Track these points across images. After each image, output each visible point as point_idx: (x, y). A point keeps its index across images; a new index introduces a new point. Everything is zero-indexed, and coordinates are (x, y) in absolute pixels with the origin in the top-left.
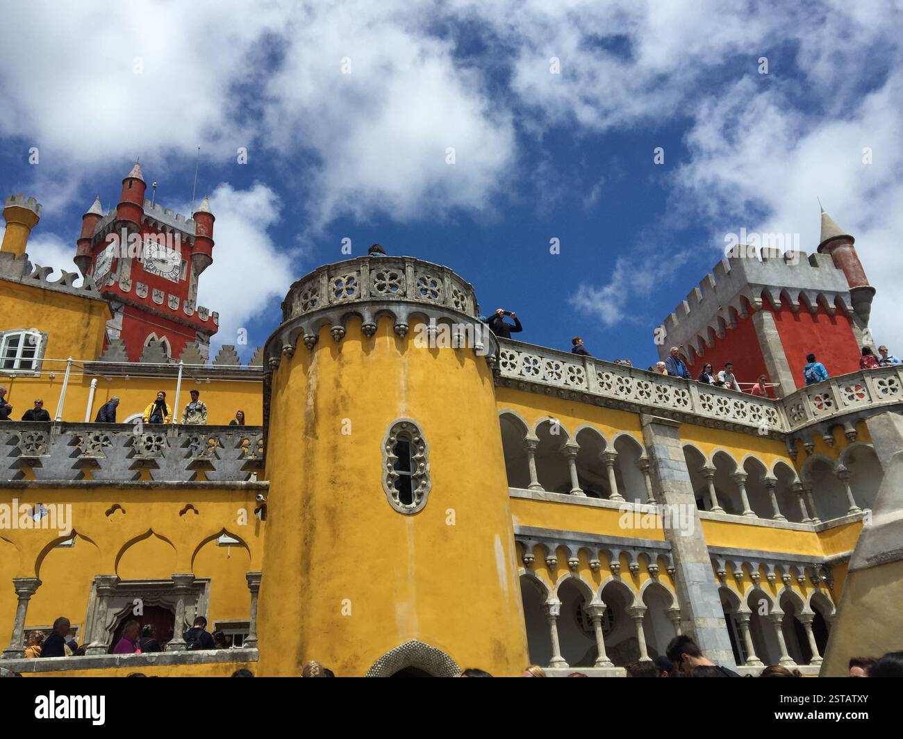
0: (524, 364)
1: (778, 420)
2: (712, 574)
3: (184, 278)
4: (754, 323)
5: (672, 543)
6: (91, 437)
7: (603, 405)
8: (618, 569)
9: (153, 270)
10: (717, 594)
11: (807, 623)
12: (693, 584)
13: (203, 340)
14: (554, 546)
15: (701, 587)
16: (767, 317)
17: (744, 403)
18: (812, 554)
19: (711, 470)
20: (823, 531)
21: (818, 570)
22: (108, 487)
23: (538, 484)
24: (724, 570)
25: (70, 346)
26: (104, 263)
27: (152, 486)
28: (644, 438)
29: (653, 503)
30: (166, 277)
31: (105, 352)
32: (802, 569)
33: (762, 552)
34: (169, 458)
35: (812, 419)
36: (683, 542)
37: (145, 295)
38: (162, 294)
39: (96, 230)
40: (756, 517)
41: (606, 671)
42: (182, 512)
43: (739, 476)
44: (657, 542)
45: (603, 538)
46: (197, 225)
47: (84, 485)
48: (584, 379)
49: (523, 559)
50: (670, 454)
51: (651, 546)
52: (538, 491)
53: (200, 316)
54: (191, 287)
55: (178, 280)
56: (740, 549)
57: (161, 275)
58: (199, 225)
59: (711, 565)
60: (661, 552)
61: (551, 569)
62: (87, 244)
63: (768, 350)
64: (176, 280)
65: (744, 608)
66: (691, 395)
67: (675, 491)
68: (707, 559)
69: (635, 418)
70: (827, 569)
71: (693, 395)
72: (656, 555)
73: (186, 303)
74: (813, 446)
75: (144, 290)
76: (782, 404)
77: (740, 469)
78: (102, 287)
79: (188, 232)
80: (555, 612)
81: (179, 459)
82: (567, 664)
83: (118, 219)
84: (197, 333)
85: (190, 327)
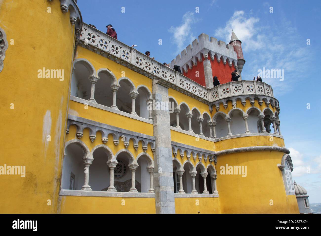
0: (100, 42)
1: (208, 97)
2: (171, 153)
4: (204, 64)
5: (156, 137)
7: (136, 71)
8: (128, 146)
10: (172, 162)
11: (205, 177)
12: (162, 157)
14: (95, 130)
15: (165, 158)
16: (209, 62)
17: (196, 87)
18: (211, 150)
19: (179, 110)
20: (216, 142)
21: (212, 157)
23: (94, 99)
24: (176, 152)
28: (152, 90)
29: (151, 119)
32: (207, 156)
33: (193, 147)
35: (221, 97)
36: (161, 137)
40: (193, 133)
41: (111, 193)
43: (189, 115)
44: (150, 136)
45: (123, 130)
48: (129, 58)
49: (76, 134)
50: (162, 99)
51: (146, 138)
52: (93, 102)
56: (185, 145)
59: (171, 149)
60: (150, 141)
61: (92, 141)
63: (207, 75)
65: (182, 169)
66: (176, 78)
67: (161, 115)
68: (171, 146)
69: (150, 80)
70: (216, 157)
71: (177, 78)
72: (148, 142)
74: (219, 108)
76: (210, 91)
77: (190, 112)
80: (90, 162)
82: (91, 189)
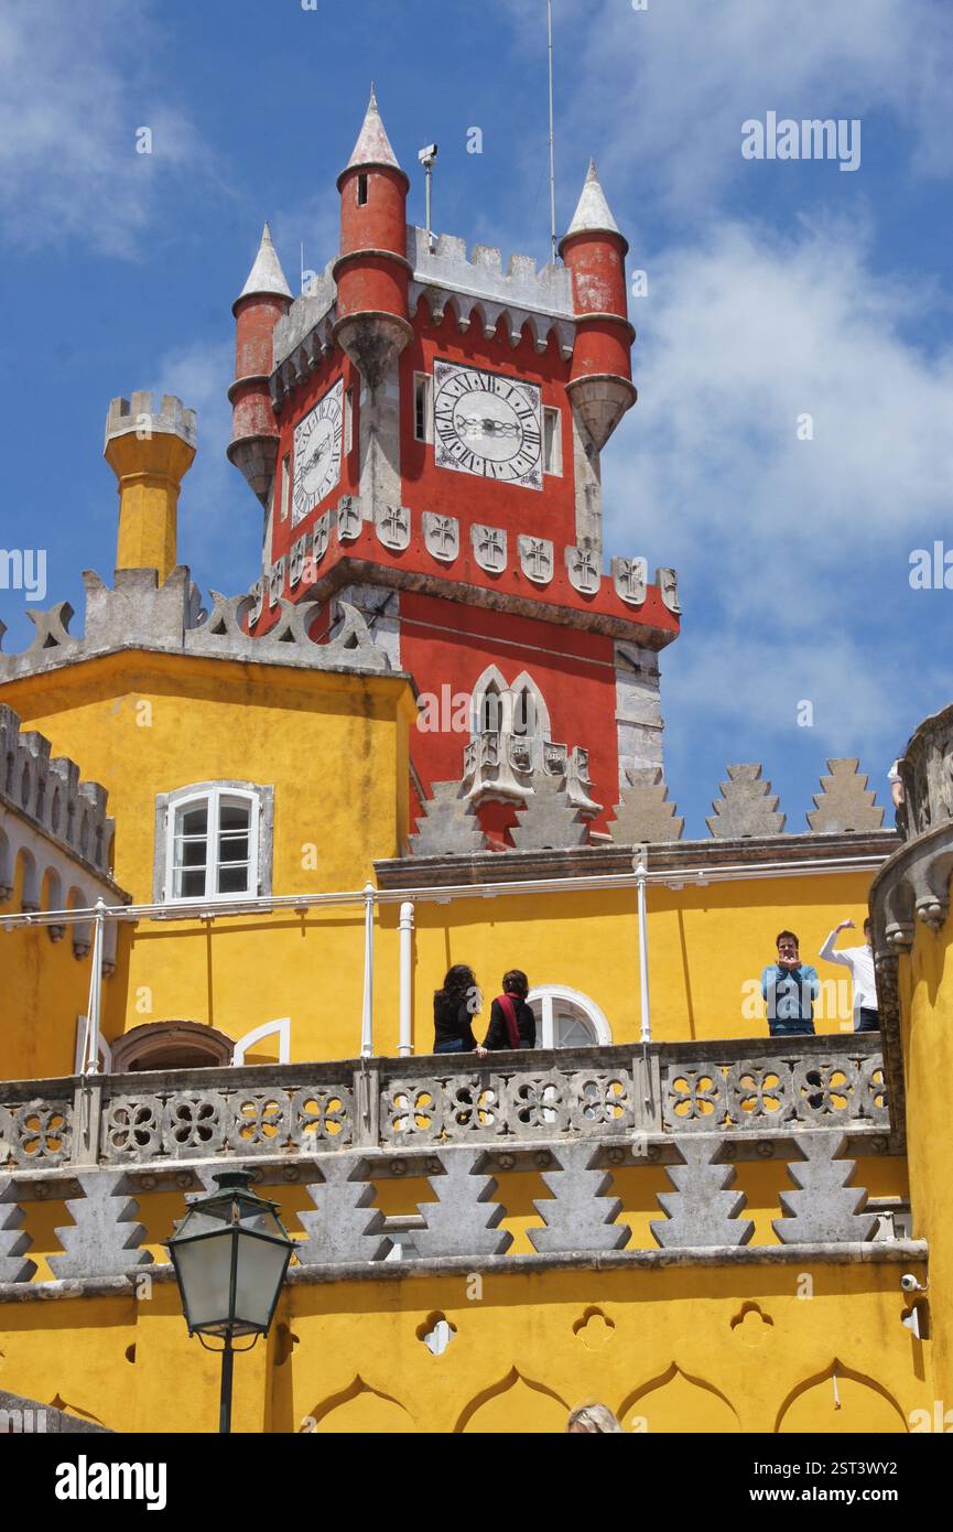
3: (556, 470)
6: (450, 1091)
9: (462, 460)
13: (637, 668)
22: (568, 1268)
25: (331, 816)
26: (317, 456)
27: (662, 1263)
30: (504, 475)
31: (420, 821)
34: (688, 1191)
37: (452, 553)
38: (502, 539)
39: (276, 347)
42: (736, 1321)
46: (574, 280)
47: (519, 1265)
53: (622, 592)
54: (580, 496)
55: (539, 478)
57: (489, 474)
58: (582, 279)
62: (258, 397)
64: (533, 480)
73: (571, 557)
75: (448, 536)
78: (330, 545)
79: (552, 311)
81: (710, 1191)
83: (343, 312)
84: (618, 646)
85: (594, 631)
